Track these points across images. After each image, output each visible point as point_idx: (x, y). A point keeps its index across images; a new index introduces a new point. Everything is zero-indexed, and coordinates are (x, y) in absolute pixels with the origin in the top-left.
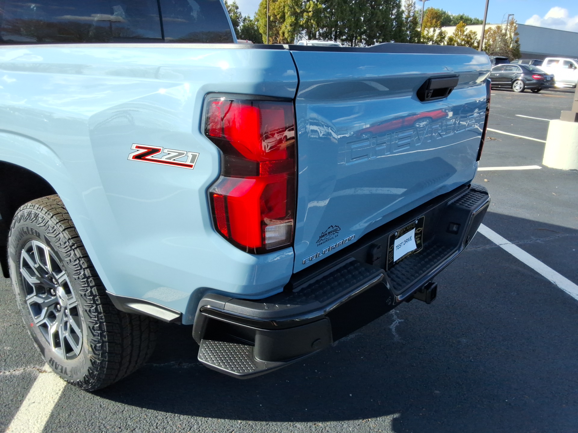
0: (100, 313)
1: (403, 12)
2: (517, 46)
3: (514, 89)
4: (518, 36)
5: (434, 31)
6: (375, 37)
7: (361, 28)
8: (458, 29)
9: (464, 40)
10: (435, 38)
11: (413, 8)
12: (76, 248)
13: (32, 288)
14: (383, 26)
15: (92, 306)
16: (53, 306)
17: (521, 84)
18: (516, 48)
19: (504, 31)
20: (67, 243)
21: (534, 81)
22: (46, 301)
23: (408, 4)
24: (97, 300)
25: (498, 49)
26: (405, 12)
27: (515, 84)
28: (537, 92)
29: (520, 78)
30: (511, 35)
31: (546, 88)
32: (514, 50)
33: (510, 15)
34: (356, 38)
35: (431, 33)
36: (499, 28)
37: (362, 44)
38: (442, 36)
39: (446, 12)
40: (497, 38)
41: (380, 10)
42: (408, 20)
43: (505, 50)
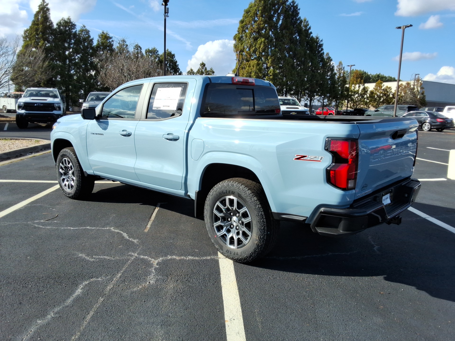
0: (264, 222)
1: (335, 74)
2: (423, 97)
3: (424, 129)
4: (424, 90)
5: (359, 87)
6: (315, 91)
7: (305, 86)
8: (377, 85)
9: (382, 93)
10: (360, 92)
11: (342, 71)
12: (254, 197)
13: (220, 218)
14: (321, 84)
15: (261, 220)
16: (229, 226)
17: (428, 125)
18: (422, 98)
19: (412, 86)
20: (250, 195)
21: (438, 123)
22: (226, 224)
23: (339, 69)
24: (264, 217)
25: (409, 99)
26: (337, 74)
27: (424, 125)
28: (441, 131)
29: (427, 121)
30: (418, 89)
31: (448, 128)
32: (421, 100)
33: (416, 75)
34: (301, 92)
35: (357, 89)
36: (408, 84)
37: (305, 97)
38: (365, 90)
39: (367, 72)
40: (407, 91)
41: (319, 73)
42: (339, 79)
43: (414, 100)
